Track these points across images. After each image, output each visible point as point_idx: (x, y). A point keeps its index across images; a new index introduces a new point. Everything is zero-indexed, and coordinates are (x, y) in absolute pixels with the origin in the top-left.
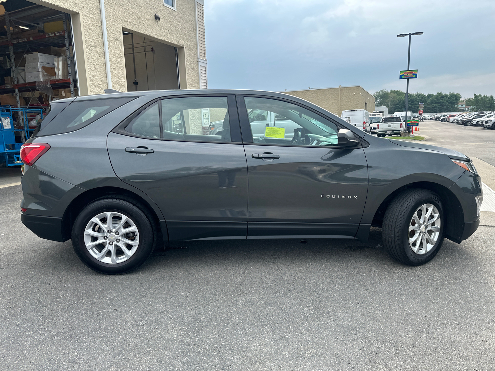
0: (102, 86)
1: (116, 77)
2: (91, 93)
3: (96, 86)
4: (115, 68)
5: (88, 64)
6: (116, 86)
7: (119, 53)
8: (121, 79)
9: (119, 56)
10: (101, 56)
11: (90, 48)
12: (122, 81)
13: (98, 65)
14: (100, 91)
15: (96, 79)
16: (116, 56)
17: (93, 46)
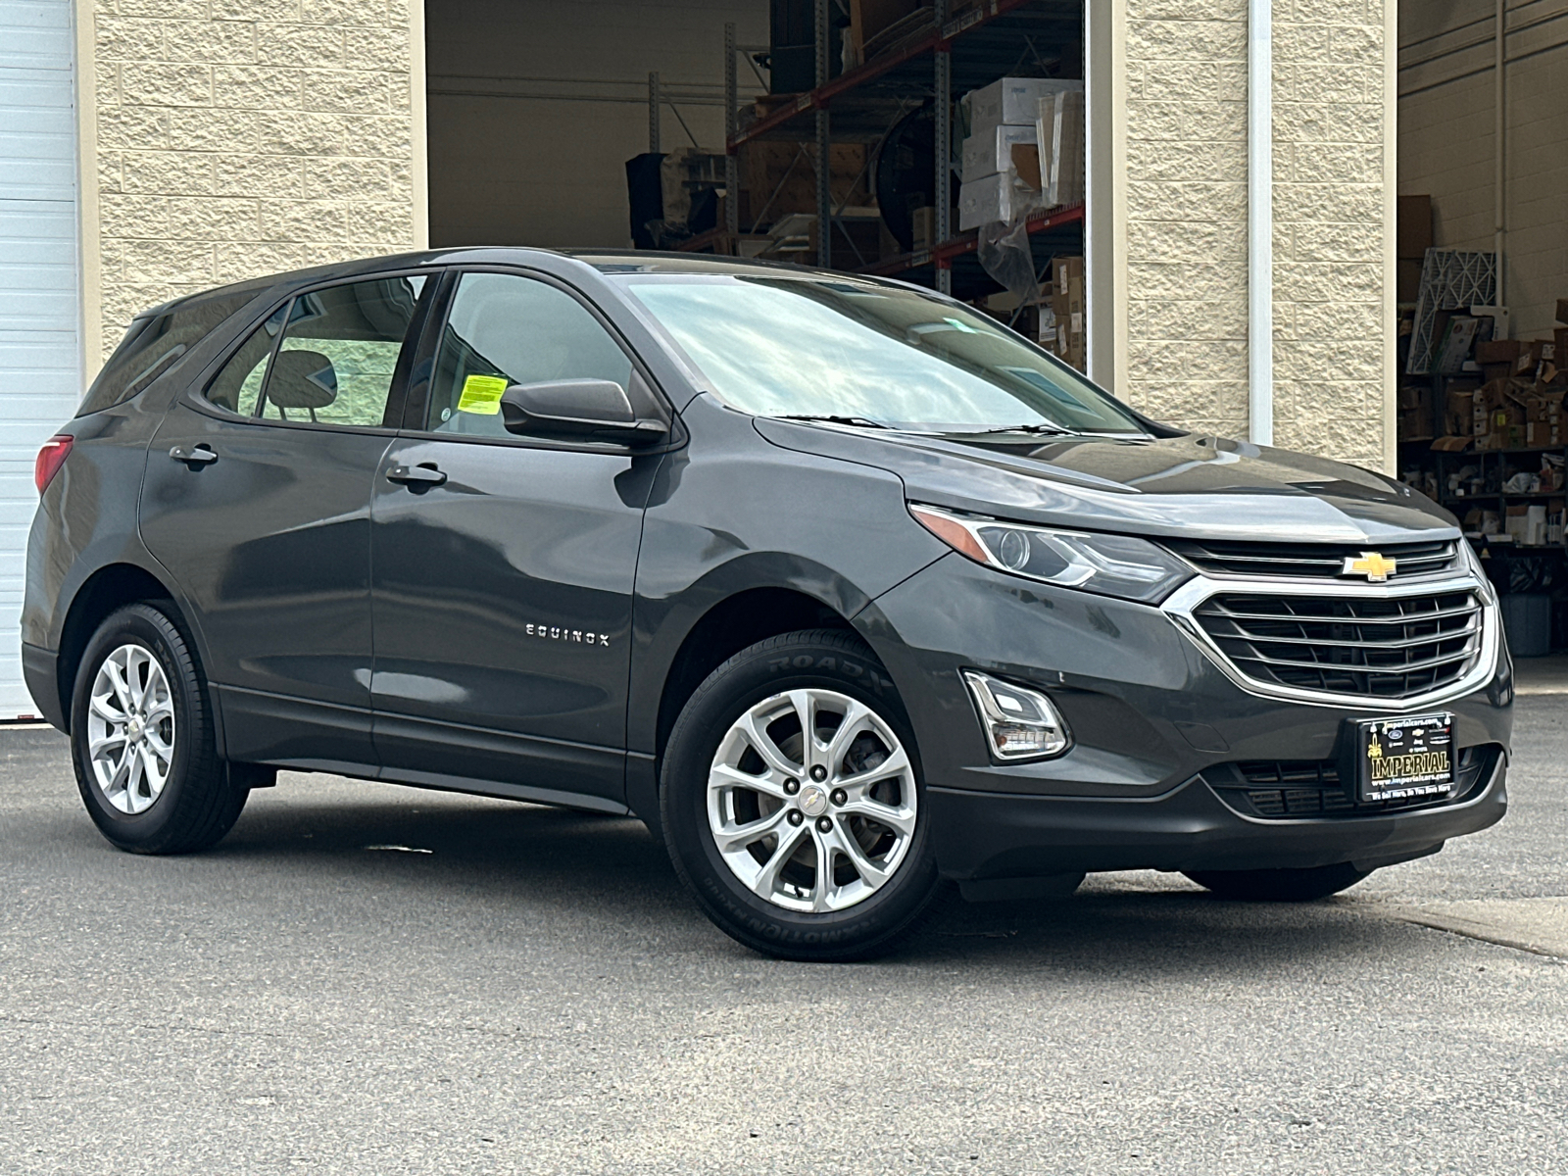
0: (1212, 229)
1: (1316, 168)
2: (1132, 269)
3: (1172, 231)
4: (1314, 116)
5: (1132, 119)
6: (1313, 222)
7: (1360, 26)
8: (1354, 180)
9: (1351, 46)
10: (1223, 62)
11: (1157, 31)
12: (1359, 186)
13: (1200, 112)
14: (1193, 259)
15: (1175, 191)
16: (1334, 45)
17: (1175, 18)
